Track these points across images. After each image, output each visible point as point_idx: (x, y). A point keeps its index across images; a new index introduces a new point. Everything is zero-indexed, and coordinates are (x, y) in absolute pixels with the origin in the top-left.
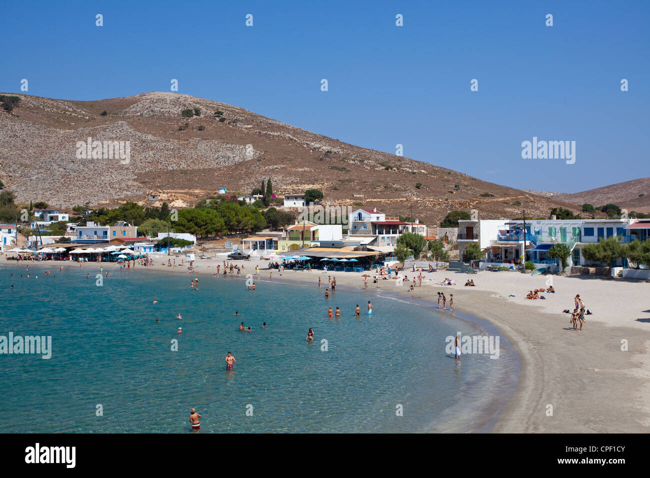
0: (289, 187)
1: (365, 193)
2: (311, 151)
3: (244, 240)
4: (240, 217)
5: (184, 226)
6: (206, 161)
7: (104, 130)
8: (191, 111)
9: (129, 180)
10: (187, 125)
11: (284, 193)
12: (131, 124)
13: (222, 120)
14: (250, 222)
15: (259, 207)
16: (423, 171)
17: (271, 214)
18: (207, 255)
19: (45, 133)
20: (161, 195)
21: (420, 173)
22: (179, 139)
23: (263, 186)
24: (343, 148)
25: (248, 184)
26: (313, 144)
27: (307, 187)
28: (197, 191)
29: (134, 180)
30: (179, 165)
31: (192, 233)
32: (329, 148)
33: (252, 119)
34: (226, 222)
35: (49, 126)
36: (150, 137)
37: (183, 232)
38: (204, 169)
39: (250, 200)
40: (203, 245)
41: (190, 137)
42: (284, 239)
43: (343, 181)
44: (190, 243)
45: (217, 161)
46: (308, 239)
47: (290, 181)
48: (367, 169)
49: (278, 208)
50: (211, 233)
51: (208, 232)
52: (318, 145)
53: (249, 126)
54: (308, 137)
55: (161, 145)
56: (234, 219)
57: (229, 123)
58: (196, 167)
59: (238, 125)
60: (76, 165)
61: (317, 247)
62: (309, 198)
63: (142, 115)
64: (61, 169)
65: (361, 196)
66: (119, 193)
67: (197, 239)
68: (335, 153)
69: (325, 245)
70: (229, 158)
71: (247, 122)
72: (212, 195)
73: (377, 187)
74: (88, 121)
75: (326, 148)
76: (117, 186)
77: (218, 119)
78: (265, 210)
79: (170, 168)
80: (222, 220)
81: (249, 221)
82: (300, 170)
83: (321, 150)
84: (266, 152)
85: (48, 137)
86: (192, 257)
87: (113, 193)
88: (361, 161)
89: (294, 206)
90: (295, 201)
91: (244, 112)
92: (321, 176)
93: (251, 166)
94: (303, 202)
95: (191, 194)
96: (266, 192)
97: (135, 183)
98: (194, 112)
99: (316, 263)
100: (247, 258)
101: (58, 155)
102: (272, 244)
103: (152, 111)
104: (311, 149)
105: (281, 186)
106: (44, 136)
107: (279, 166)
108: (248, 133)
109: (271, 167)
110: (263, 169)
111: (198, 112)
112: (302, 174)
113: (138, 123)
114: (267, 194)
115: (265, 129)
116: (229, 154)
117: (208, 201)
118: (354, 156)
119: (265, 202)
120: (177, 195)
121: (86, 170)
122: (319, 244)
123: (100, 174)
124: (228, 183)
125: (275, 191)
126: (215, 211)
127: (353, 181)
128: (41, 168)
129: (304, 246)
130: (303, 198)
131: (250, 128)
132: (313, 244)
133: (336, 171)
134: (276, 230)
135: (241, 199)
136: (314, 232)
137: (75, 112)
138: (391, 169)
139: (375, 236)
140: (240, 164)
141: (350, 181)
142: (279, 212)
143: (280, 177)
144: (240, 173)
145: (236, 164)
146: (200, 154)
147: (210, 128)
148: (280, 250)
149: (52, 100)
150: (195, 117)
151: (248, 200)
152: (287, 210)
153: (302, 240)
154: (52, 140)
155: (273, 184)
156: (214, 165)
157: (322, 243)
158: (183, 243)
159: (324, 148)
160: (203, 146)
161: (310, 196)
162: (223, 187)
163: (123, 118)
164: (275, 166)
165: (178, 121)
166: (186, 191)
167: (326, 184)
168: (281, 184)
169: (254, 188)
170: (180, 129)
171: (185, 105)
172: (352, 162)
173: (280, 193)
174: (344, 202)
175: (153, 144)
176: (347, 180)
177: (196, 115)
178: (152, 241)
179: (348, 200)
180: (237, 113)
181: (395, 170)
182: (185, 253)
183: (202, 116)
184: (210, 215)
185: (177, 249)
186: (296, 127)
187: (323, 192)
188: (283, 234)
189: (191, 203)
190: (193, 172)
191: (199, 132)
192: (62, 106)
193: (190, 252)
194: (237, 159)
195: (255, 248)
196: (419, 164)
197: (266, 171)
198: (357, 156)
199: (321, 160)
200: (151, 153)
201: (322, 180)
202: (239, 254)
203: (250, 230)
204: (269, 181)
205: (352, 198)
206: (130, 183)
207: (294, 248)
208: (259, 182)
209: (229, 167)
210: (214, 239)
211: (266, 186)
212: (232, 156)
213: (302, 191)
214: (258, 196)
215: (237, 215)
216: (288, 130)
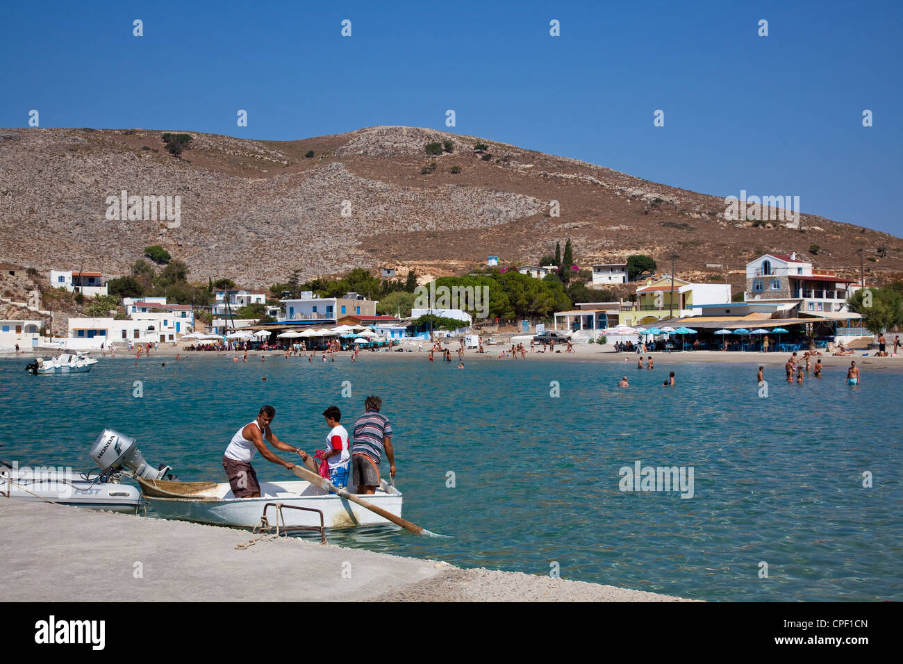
0: (598, 254)
1: (724, 261)
2: (629, 201)
4: (532, 292)
6: (465, 218)
7: (312, 176)
8: (439, 145)
9: (350, 247)
10: (434, 165)
11: (590, 263)
12: (350, 167)
13: (487, 158)
14: (547, 301)
16: (817, 228)
19: (227, 183)
20: (399, 268)
21: (813, 232)
22: (422, 186)
23: (558, 253)
24: (680, 196)
25: (532, 252)
26: (630, 190)
27: (627, 253)
28: (453, 263)
29: (358, 247)
30: (424, 224)
32: (657, 196)
33: (531, 156)
35: (233, 174)
36: (379, 184)
38: (463, 231)
39: (538, 273)
40: (483, 329)
41: (440, 183)
43: (685, 244)
44: (464, 325)
45: (482, 218)
47: (600, 245)
48: (722, 226)
49: (584, 284)
52: (638, 192)
53: (529, 166)
54: (623, 180)
55: (396, 196)
56: (523, 296)
57: (498, 162)
58: (451, 228)
59: (512, 164)
60: (273, 227)
61: (697, 316)
62: (634, 269)
63: (366, 153)
64: (252, 234)
65: (719, 266)
66: (337, 267)
68: (668, 203)
69: (711, 311)
70: (500, 212)
71: (524, 160)
72: (477, 268)
73: (744, 253)
74: (287, 165)
75: (652, 196)
76: (333, 256)
77: (479, 156)
78: (568, 286)
79: (411, 229)
80: (506, 296)
82: (614, 228)
83: (645, 199)
85: (232, 190)
86: (475, 341)
87: (328, 266)
88: (712, 214)
89: (609, 282)
90: (610, 274)
91: (519, 147)
92: (649, 237)
93: (535, 224)
94: (624, 275)
95: (444, 267)
96: (562, 261)
97: (360, 252)
98: (443, 147)
101: (245, 214)
103: (381, 147)
104: (628, 198)
105: (584, 253)
106: (226, 189)
107: (579, 224)
108: (527, 176)
109: (566, 226)
110: (554, 228)
111: (449, 147)
112: (618, 234)
113: (360, 164)
114: (564, 265)
115: (553, 170)
116: (500, 207)
118: (698, 206)
119: (562, 275)
120: (424, 268)
121: (287, 233)
123: (308, 240)
124: (501, 250)
125: (577, 261)
127: (703, 243)
128: (222, 232)
130: (623, 269)
131: (530, 169)
132: (683, 315)
133: (673, 230)
135: (524, 272)
136: (684, 295)
137: (267, 154)
138: (764, 226)
139: (798, 301)
140: (517, 221)
141: (696, 243)
143: (583, 240)
144: (518, 235)
145: (511, 222)
146: (455, 208)
147: (469, 169)
149: (235, 139)
150: (445, 154)
151: (534, 274)
152: (597, 289)
154: (236, 194)
155: (575, 250)
156: (477, 224)
157: (706, 308)
158: (453, 324)
159: (649, 195)
160: (459, 196)
161: (635, 266)
162: (492, 256)
163: (339, 159)
164: (574, 224)
165: (421, 160)
166: (436, 262)
167: (658, 248)
168: (587, 253)
169: (542, 256)
170: (424, 172)
171: (429, 137)
172: (696, 216)
173: (584, 263)
174: (690, 275)
175: (384, 195)
176: (692, 243)
177: (447, 151)
178: (403, 321)
179: (698, 273)
180: (508, 148)
181: (769, 227)
183: (455, 152)
185: (444, 333)
186: (600, 167)
187: (656, 260)
190: (445, 234)
191: (452, 176)
192: (249, 147)
194: (512, 214)
196: (809, 218)
197: (559, 231)
198: (704, 207)
199: (646, 213)
200: (382, 208)
201: (651, 243)
204: (568, 244)
205: (704, 269)
206: (352, 252)
208: (549, 248)
209: (500, 227)
211: (562, 253)
212: (504, 210)
213: (621, 260)
214: (551, 267)
215: (526, 289)
216: (589, 171)
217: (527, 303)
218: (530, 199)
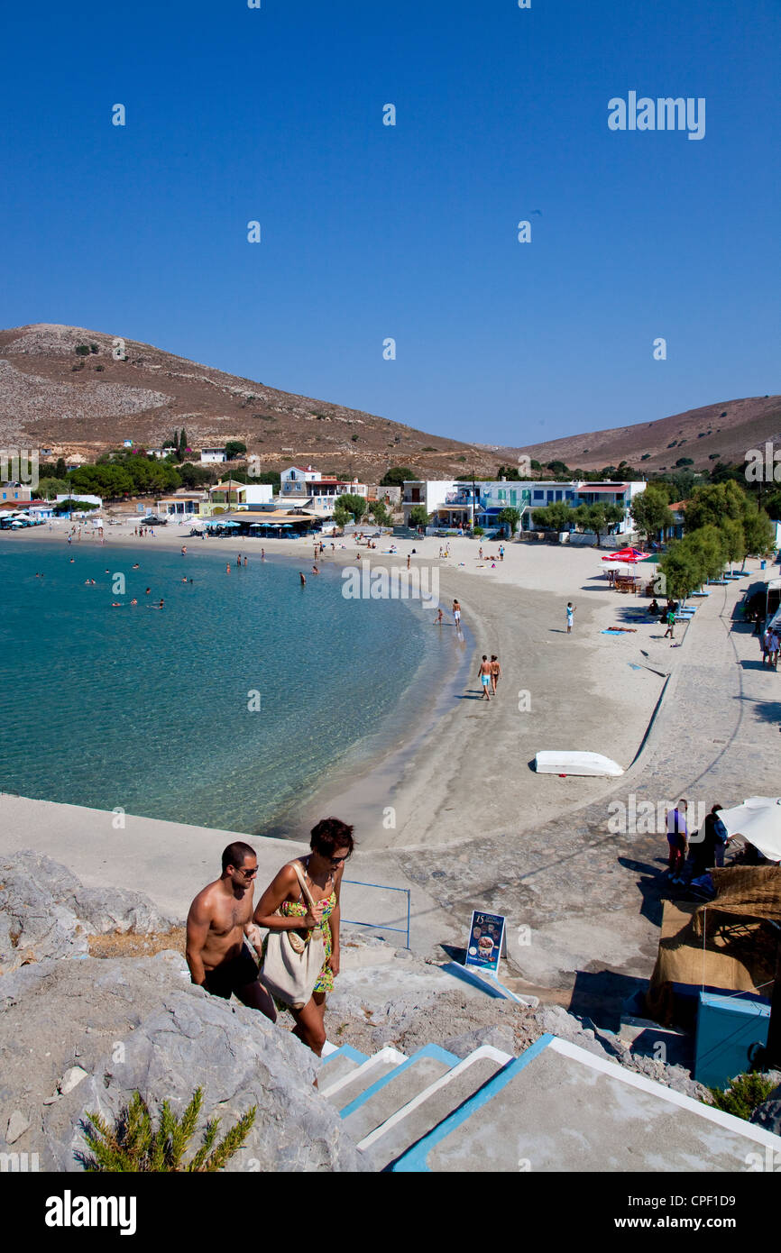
0: (206, 439)
1: (295, 446)
2: (231, 397)
3: (159, 502)
4: (151, 475)
5: (86, 486)
6: (107, 408)
8: (87, 348)
9: (15, 430)
10: (83, 364)
11: (201, 446)
12: (14, 363)
15: (172, 462)
16: (359, 421)
17: (187, 471)
18: (116, 520)
20: (55, 448)
21: (356, 424)
22: (73, 381)
23: (176, 438)
24: (268, 394)
25: (158, 436)
26: (233, 388)
27: (228, 439)
28: (97, 444)
30: (74, 412)
31: (96, 494)
32: (252, 393)
33: (160, 358)
34: (135, 481)
36: (38, 379)
37: (85, 493)
38: (105, 418)
39: (161, 454)
40: (111, 509)
41: (87, 379)
42: (206, 501)
43: (268, 433)
44: (95, 507)
45: (120, 408)
46: (235, 501)
47: (208, 432)
48: (296, 418)
49: (194, 464)
50: (118, 494)
51: (114, 493)
52: (238, 390)
53: (157, 367)
54: (227, 380)
55: (52, 389)
57: (133, 362)
58: (96, 415)
59: (144, 365)
61: (245, 510)
62: (230, 452)
63: (27, 352)
65: (290, 449)
67: (104, 501)
68: (259, 399)
69: (253, 508)
70: (134, 404)
71: (155, 361)
72: (116, 448)
73: (308, 440)
75: (249, 393)
78: (180, 466)
79: (64, 416)
80: (131, 479)
81: (162, 480)
82: (219, 418)
83: (243, 396)
84: (178, 397)
86: (100, 523)
88: (290, 409)
89: (213, 461)
90: (214, 455)
91: (151, 350)
92: (243, 426)
93: (161, 414)
94: (224, 456)
95: (90, 448)
96: (179, 444)
97: (23, 435)
98: (90, 349)
99: (245, 529)
100: (164, 523)
102: (192, 507)
103: (40, 348)
104: (231, 394)
105: (197, 438)
107: (194, 414)
108: (156, 375)
109: (184, 416)
110: (175, 417)
111: (95, 350)
112: (222, 424)
113: (23, 362)
114: (181, 447)
115: (176, 370)
116: (135, 400)
117: (111, 455)
118: (281, 402)
119: (178, 456)
120: (74, 448)
122: (247, 508)
124: (135, 434)
125: (191, 444)
126: (122, 468)
127: (281, 432)
129: (229, 508)
130: (223, 451)
131: (159, 369)
132: (239, 507)
133: (261, 421)
134: (193, 490)
135: (151, 453)
136: (240, 493)
138: (324, 419)
139: (310, 498)
140: (148, 412)
141: (276, 432)
142: (196, 469)
143: (196, 428)
144: (148, 423)
145: (142, 412)
146: (99, 400)
147: (110, 368)
148: (202, 514)
150: (92, 355)
151: (158, 455)
152: (205, 466)
153: (227, 502)
155: (188, 435)
156: (116, 413)
157: (250, 506)
158: (87, 507)
159: (246, 393)
160: (103, 390)
161: (231, 449)
162: (128, 439)
163: (5, 356)
164: (191, 414)
165: (72, 360)
166: (84, 443)
167: (249, 435)
168: (198, 436)
169: (165, 439)
170: (75, 370)
171: (79, 341)
172: (279, 410)
173: (196, 446)
174: (271, 456)
175: (42, 388)
176: (274, 431)
177: (93, 352)
178: (50, 504)
179: (276, 455)
180: (143, 350)
181: (328, 420)
182: (91, 518)
183: (100, 354)
184: (117, 473)
185: (81, 514)
186: (213, 368)
187: (247, 444)
188: (204, 495)
189: (92, 457)
190: (92, 421)
191: (97, 373)
193: (95, 517)
194: (144, 405)
195: (172, 511)
196: (356, 413)
197: (179, 420)
198: (285, 403)
199: (243, 407)
200: (40, 398)
201: (245, 431)
202: (155, 519)
203: (163, 490)
204: (183, 432)
205: (281, 452)
206: (16, 435)
207: (218, 512)
208: (171, 433)
209: (134, 416)
210: (121, 500)
211: (180, 438)
212: (138, 402)
213: (222, 443)
214: (171, 449)
215: (147, 472)
216: (203, 372)
217: (147, 482)
218: (158, 394)
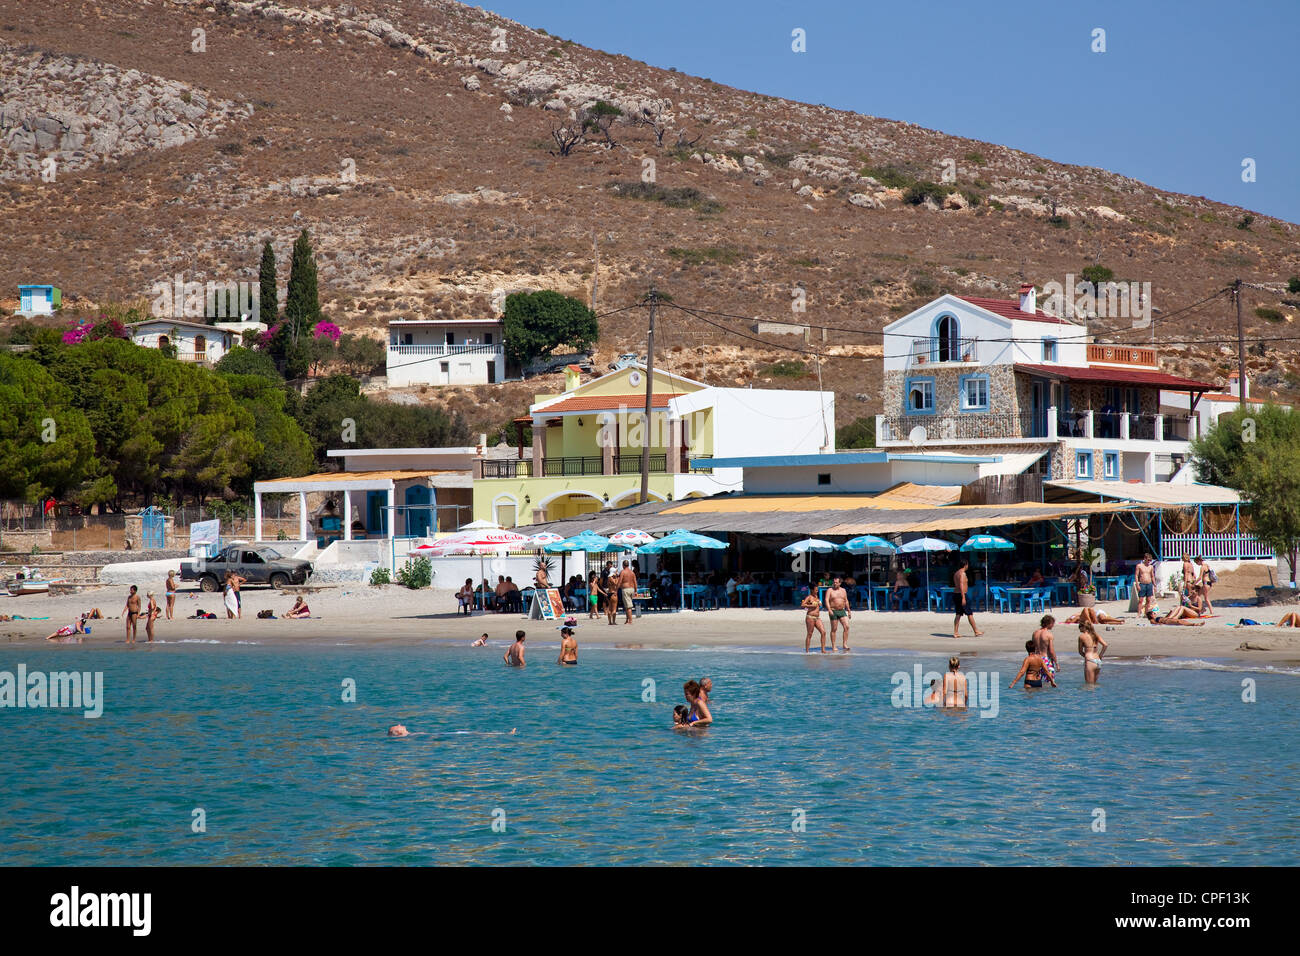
0: (404, 286)
1: (812, 316)
2: (507, 107)
4: (176, 410)
11: (378, 314)
14: (231, 442)
16: (1104, 211)
18: (40, 576)
21: (1092, 222)
23: (268, 277)
24: (675, 95)
26: (511, 70)
32: (601, 93)
39: (200, 346)
43: (690, 257)
47: (410, 253)
48: (810, 198)
52: (538, 79)
56: (144, 422)
62: (524, 337)
65: (797, 330)
68: (635, 118)
70: (62, 131)
73: (876, 289)
75: (584, 93)
82: (458, 198)
83: (561, 104)
84: (262, 105)
88: (778, 160)
89: (443, 380)
90: (446, 354)
92: (573, 230)
93: (187, 175)
94: (492, 357)
104: (505, 97)
105: (359, 279)
109: (297, 185)
112: (473, 222)
116: (63, 112)
118: (734, 132)
119: (281, 354)
124: (67, 261)
125: (333, 306)
127: (746, 255)
130: (488, 337)
133: (650, 209)
135: (150, 340)
138: (939, 200)
140: (125, 164)
141: (726, 255)
143: (353, 235)
144: (129, 214)
145: (101, 167)
151: (186, 349)
152: (397, 399)
155: (324, 268)
159: (573, 91)
161: (528, 327)
167: (603, 269)
172: (727, 164)
173: (357, 313)
176: (711, 253)
179: (732, 352)
181: (956, 206)
194: (106, 138)
196: (1080, 176)
197: (272, 201)
198: (752, 136)
199: (565, 150)
201: (582, 250)
204: (302, 251)
205: (751, 339)
209: (64, 183)
211: (282, 276)
212: (76, 122)
213: (481, 304)
214: (243, 326)
215: (155, 398)
217: (157, 446)
218: (170, 90)
